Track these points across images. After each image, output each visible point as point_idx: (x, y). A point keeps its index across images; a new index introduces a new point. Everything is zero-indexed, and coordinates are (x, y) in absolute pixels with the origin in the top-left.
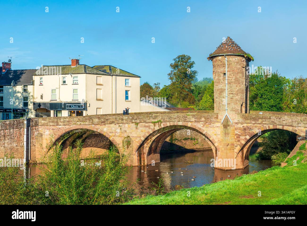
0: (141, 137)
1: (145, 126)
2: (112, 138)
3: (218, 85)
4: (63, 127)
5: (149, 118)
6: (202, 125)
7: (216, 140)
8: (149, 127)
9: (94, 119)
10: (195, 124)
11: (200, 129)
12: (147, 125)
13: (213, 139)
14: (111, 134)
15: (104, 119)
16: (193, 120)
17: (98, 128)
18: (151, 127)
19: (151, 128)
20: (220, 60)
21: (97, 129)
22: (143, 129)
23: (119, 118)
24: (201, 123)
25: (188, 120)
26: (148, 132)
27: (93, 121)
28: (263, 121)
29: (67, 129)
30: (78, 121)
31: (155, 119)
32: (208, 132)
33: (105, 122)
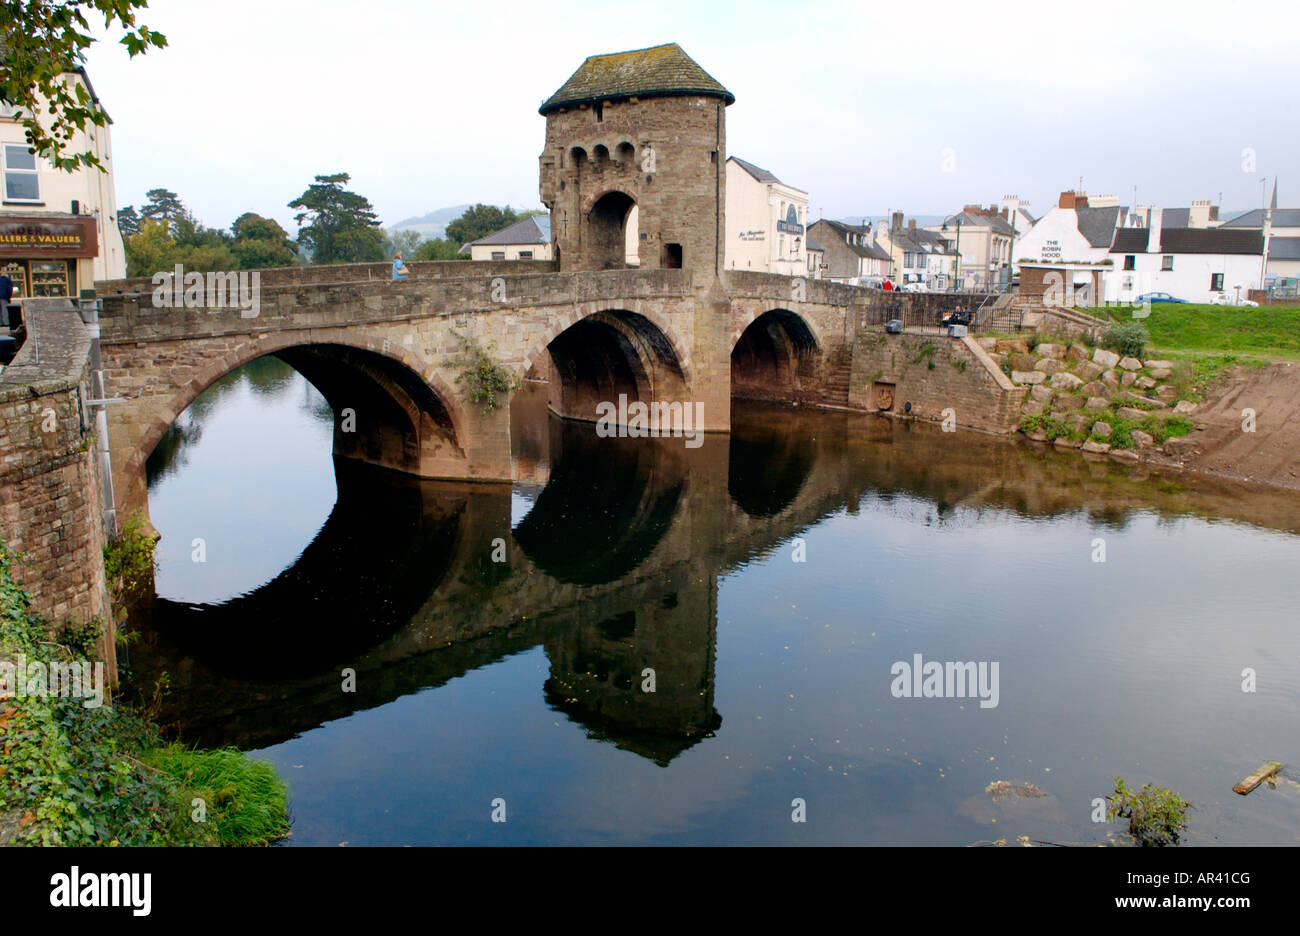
0: (523, 360)
1: (537, 319)
2: (434, 373)
3: (693, 186)
4: (219, 347)
5: (547, 288)
6: (662, 306)
7: (686, 350)
8: (545, 320)
9: (367, 299)
10: (649, 304)
11: (659, 318)
12: (540, 312)
13: (681, 347)
14: (429, 360)
15: (410, 296)
16: (647, 290)
17: (381, 336)
18: (552, 321)
19: (551, 325)
20: (702, 110)
21: (378, 341)
22: (532, 327)
23: (459, 289)
24: (660, 300)
25: (637, 293)
26: (544, 339)
27: (363, 307)
28: (764, 291)
29: (240, 352)
30: (295, 311)
31: (562, 290)
32: (673, 327)
33: (410, 309)
